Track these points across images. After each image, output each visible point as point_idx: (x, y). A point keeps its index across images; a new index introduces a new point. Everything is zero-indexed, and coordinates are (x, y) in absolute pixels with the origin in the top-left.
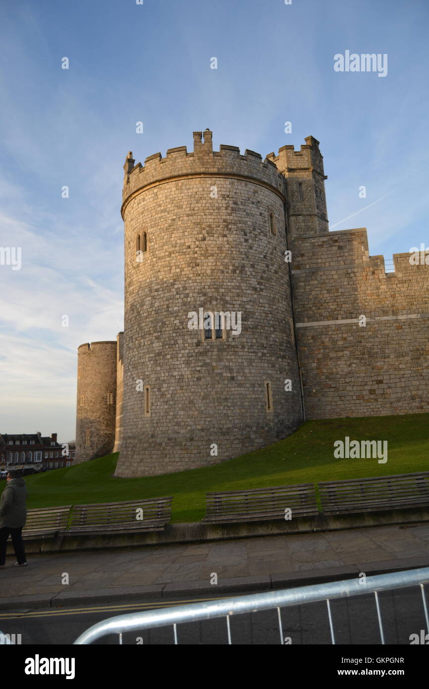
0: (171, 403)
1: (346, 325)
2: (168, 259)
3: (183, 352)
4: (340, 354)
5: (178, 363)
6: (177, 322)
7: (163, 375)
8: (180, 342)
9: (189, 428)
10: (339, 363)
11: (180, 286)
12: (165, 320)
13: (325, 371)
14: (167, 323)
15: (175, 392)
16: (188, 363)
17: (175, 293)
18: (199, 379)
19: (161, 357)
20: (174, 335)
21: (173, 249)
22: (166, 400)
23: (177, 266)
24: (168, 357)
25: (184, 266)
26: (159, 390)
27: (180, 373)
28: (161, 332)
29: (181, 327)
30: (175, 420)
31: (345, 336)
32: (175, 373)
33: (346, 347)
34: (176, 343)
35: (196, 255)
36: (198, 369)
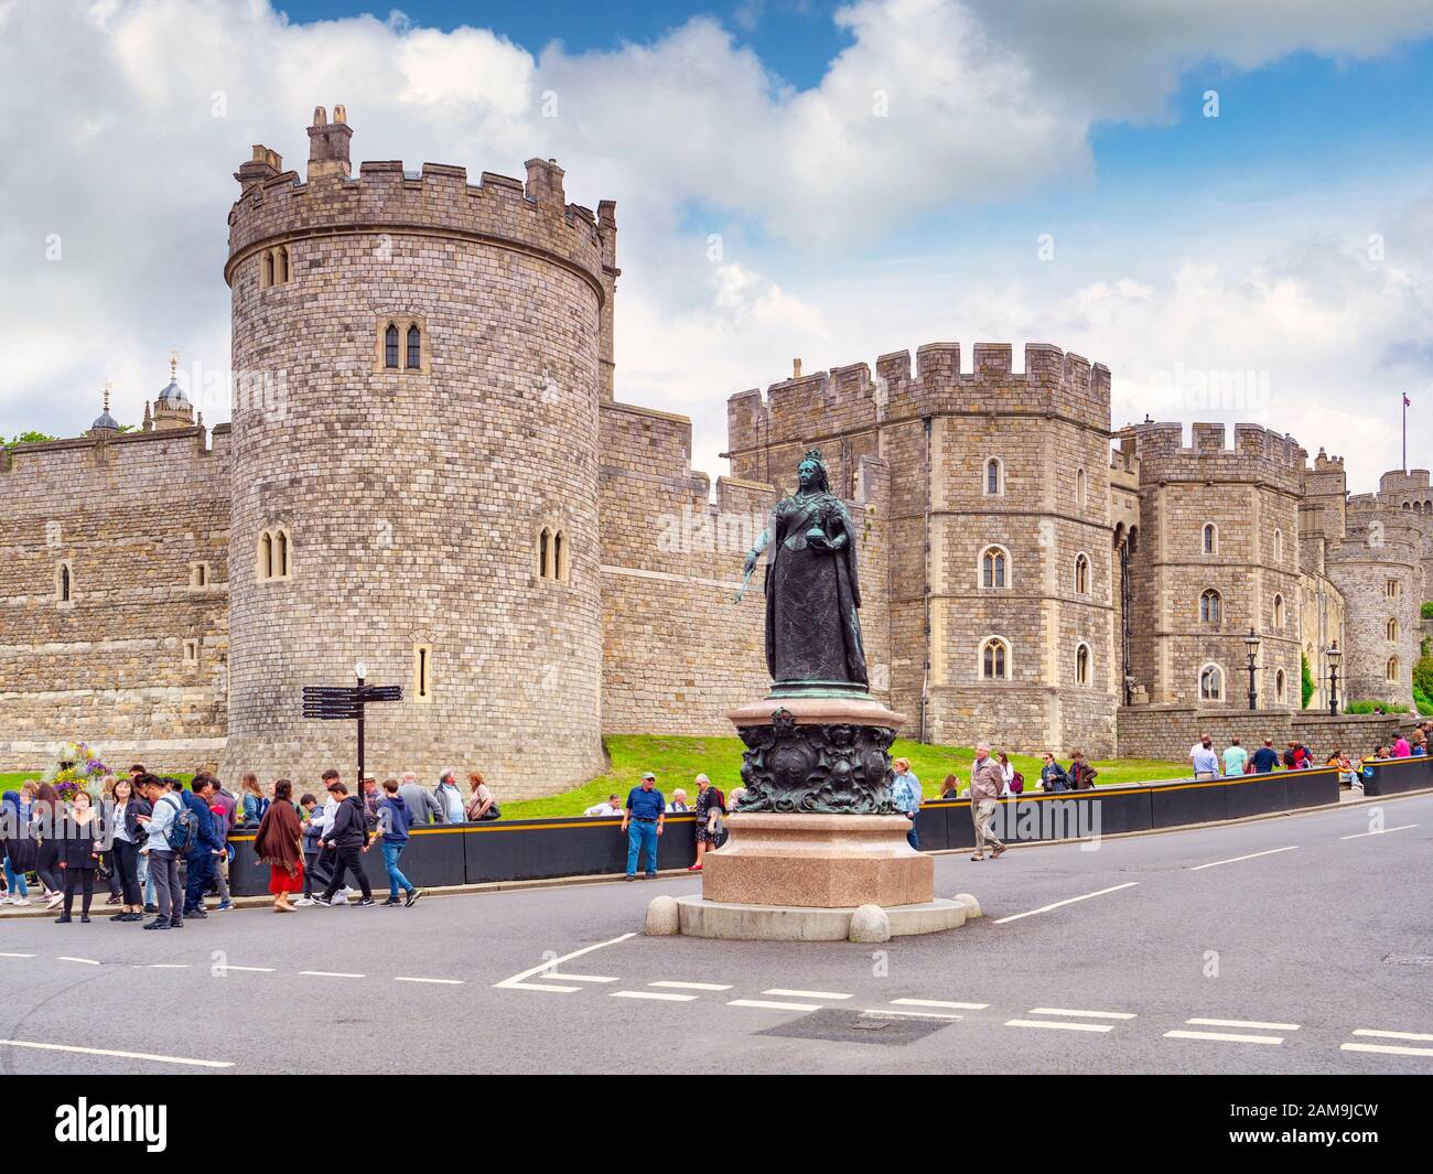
0: (481, 682)
1: (650, 580)
2: (479, 405)
3: (506, 592)
4: (639, 628)
5: (498, 611)
6: (495, 534)
7: (464, 629)
8: (502, 573)
9: (513, 730)
10: (636, 643)
11: (502, 466)
12: (469, 525)
13: (615, 653)
14: (474, 531)
15: (490, 663)
16: (514, 615)
17: (492, 478)
18: (531, 646)
19: (462, 594)
20: (490, 558)
21: (490, 388)
22: (471, 675)
23: (497, 427)
24: (478, 597)
25: (510, 429)
26: (456, 655)
27: (500, 631)
28: (460, 546)
29: (503, 546)
30: (489, 714)
31: (648, 598)
32: (491, 630)
33: (649, 619)
34: (493, 574)
35: (532, 415)
36: (532, 628)
